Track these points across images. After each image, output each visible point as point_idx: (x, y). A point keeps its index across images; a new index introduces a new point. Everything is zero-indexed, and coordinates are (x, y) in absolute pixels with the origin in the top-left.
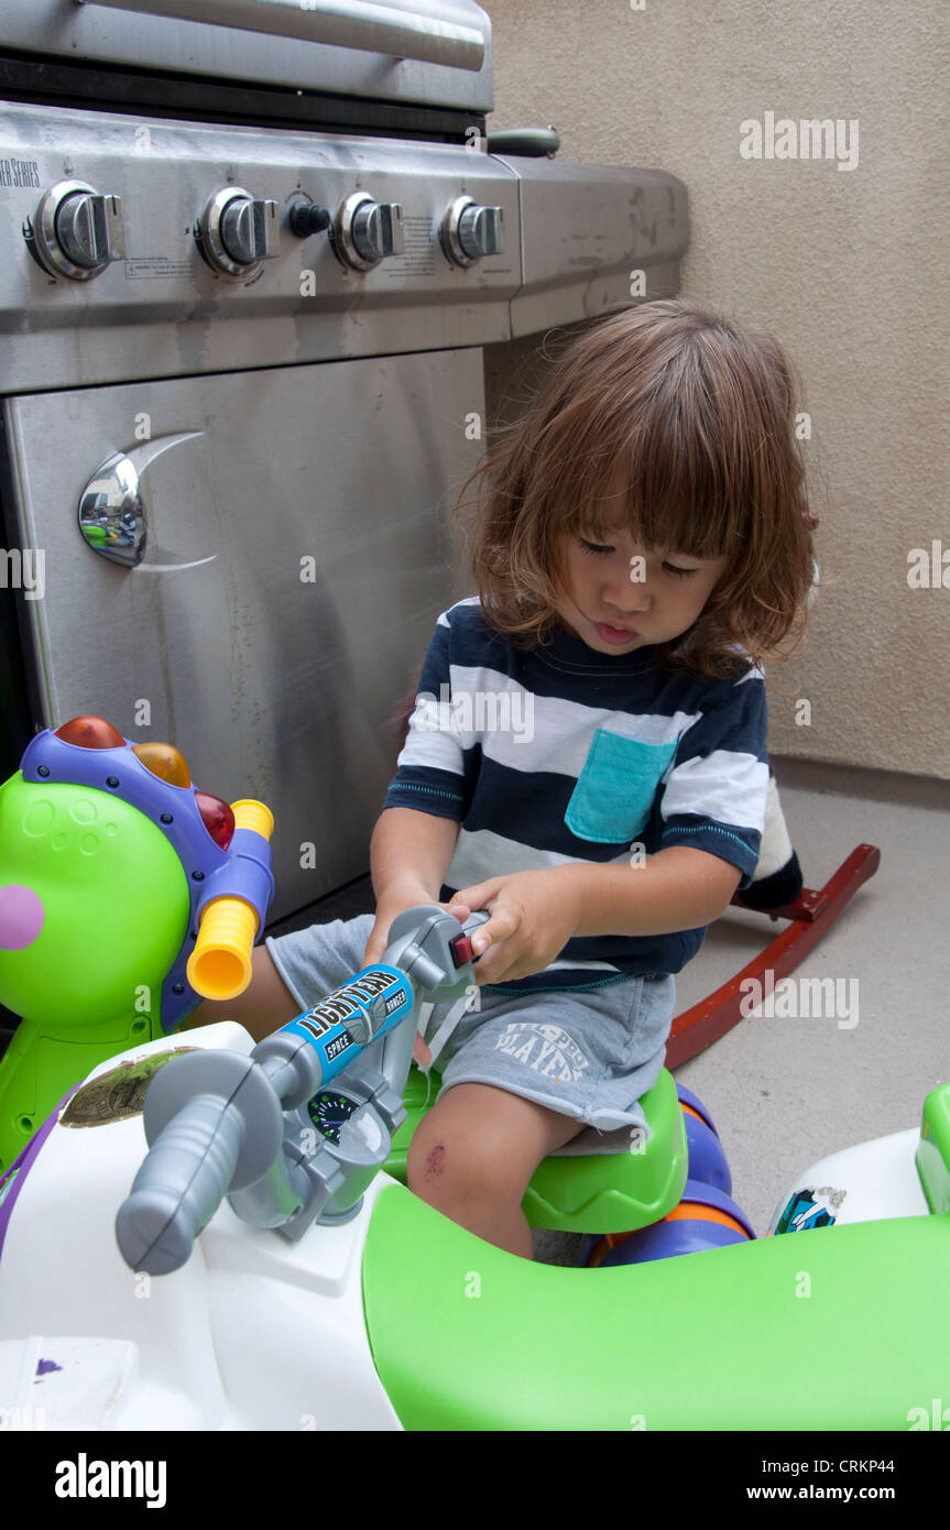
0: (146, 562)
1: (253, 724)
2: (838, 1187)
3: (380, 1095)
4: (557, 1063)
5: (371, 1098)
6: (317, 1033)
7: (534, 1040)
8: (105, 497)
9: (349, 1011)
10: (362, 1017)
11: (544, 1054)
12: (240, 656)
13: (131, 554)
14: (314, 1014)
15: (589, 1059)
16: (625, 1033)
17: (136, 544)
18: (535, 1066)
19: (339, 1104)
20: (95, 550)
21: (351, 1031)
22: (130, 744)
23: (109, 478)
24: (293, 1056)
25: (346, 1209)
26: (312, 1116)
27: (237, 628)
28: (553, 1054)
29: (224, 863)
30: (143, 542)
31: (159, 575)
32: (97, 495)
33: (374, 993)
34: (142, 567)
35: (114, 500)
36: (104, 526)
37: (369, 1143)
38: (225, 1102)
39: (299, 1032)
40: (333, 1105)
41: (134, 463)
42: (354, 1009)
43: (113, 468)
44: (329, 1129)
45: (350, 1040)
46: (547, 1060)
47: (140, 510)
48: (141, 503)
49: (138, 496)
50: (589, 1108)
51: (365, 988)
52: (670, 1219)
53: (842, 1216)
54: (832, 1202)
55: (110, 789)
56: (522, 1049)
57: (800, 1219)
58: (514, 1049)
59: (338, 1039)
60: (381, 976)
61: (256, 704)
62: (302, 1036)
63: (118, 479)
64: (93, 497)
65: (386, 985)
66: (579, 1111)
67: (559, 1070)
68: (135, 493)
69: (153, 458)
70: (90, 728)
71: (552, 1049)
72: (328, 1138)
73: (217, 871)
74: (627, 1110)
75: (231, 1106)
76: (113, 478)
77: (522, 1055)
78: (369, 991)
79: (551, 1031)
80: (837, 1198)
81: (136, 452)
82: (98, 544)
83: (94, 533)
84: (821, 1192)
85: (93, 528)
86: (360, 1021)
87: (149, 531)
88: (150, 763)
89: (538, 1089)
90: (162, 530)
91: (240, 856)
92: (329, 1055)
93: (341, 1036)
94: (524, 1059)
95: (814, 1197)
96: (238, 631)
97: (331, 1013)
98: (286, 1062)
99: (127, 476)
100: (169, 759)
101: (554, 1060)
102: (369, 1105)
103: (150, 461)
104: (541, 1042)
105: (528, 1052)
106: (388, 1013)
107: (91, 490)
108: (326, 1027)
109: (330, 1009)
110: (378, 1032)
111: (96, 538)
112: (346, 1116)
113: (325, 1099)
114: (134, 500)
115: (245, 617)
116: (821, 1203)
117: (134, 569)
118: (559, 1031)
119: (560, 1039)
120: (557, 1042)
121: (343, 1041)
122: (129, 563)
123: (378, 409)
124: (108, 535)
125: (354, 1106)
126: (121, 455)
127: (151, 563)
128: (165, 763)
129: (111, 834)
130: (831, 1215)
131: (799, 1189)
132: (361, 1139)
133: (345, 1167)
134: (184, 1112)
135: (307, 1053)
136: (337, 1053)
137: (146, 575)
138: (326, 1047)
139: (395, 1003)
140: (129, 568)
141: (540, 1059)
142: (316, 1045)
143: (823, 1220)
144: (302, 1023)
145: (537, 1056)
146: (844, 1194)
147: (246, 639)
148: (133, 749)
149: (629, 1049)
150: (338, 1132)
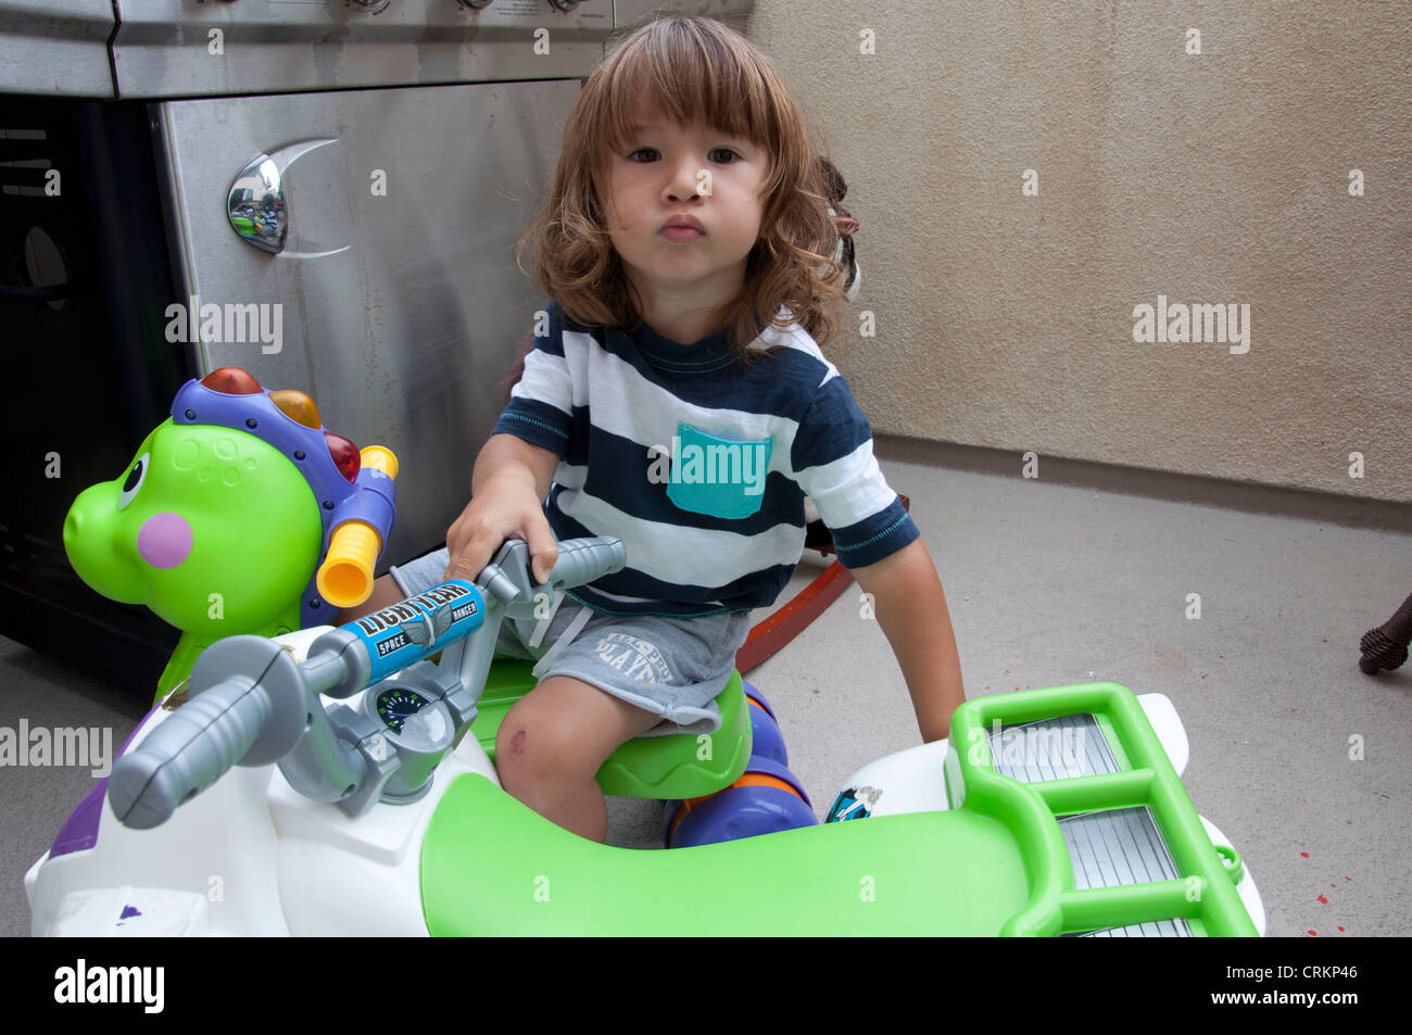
0: (287, 250)
1: (385, 391)
2: (876, 786)
3: (451, 695)
4: (646, 675)
5: (443, 697)
6: (370, 631)
7: (629, 652)
8: (251, 192)
9: (410, 615)
10: (424, 622)
11: (636, 666)
12: (372, 334)
13: (274, 242)
14: (376, 617)
15: (673, 674)
16: (708, 653)
17: (279, 235)
18: (627, 674)
19: (410, 700)
20: (243, 239)
21: (409, 632)
22: (267, 391)
23: (254, 176)
24: (344, 650)
25: (412, 790)
26: (378, 708)
27: (369, 309)
28: (643, 667)
29: (351, 494)
30: (285, 231)
31: (300, 262)
32: (244, 190)
33: (440, 602)
34: (284, 254)
35: (258, 196)
36: (251, 218)
37: (431, 735)
38: (254, 683)
39: (355, 630)
40: (403, 700)
41: (277, 164)
42: (415, 614)
43: (258, 166)
44: (394, 720)
45: (407, 640)
46: (637, 671)
47: (282, 205)
48: (282, 198)
49: (281, 193)
50: (670, 706)
51: (434, 597)
52: (737, 786)
53: (876, 810)
54: (870, 799)
55: (249, 430)
56: (617, 660)
57: (842, 813)
58: (611, 657)
59: (393, 638)
60: (454, 589)
61: (387, 375)
62: (355, 633)
63: (262, 177)
64: (240, 192)
65: (455, 596)
66: (662, 709)
67: (646, 678)
68: (277, 190)
69: (293, 159)
70: (231, 376)
71: (644, 662)
72: (390, 728)
73: (345, 501)
74: (704, 707)
75: (259, 688)
76: (257, 176)
77: (616, 664)
78: (437, 600)
79: (646, 647)
80: (874, 796)
81: (278, 155)
82: (248, 233)
83: (243, 223)
84: (862, 791)
85: (243, 220)
86: (420, 625)
87: (290, 224)
88: (284, 407)
89: (629, 690)
90: (301, 221)
91: (365, 489)
92: (380, 651)
93: (398, 636)
94: (619, 667)
95: (856, 795)
96: (370, 312)
97: (392, 616)
98: (336, 654)
99: (270, 175)
100: (301, 404)
101: (643, 672)
102: (441, 704)
103: (290, 162)
104: (636, 653)
105: (622, 663)
106: (453, 621)
107: (238, 186)
108: (381, 626)
109: (392, 613)
110: (442, 637)
111: (245, 228)
112: (414, 710)
113: (396, 694)
114: (276, 196)
115: (376, 300)
116: (861, 800)
117: (278, 255)
118: (651, 647)
119: (652, 654)
120: (649, 656)
121: (399, 641)
122: (273, 250)
123: (491, 127)
124: (255, 226)
125: (424, 702)
126: (265, 156)
127: (292, 251)
128: (298, 407)
129: (251, 468)
130: (867, 809)
131: (845, 788)
132: (425, 731)
133: (400, 752)
134: (214, 689)
135: (358, 648)
136: (390, 650)
137: (288, 261)
138: (378, 645)
139: (463, 612)
140: (274, 254)
141: (631, 670)
142: (367, 642)
143: (862, 813)
144: (361, 623)
145: (629, 667)
146: (880, 792)
147: (377, 320)
148: (269, 396)
149: (710, 667)
150: (403, 723)
